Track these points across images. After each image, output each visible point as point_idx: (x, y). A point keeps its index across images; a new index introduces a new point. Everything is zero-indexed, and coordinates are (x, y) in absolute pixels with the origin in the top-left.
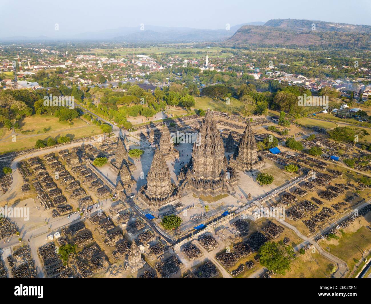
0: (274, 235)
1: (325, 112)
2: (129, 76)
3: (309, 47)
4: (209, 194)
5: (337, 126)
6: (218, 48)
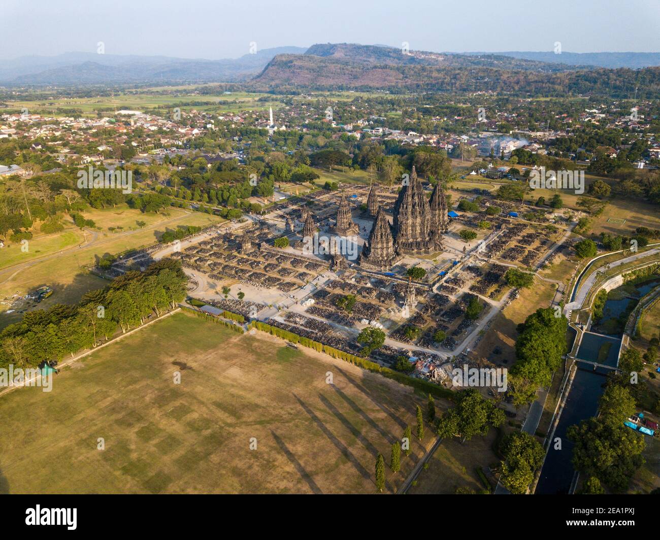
0: (504, 272)
1: (474, 173)
2: (158, 146)
3: (389, 89)
4: (424, 255)
5: (494, 187)
6: (247, 93)
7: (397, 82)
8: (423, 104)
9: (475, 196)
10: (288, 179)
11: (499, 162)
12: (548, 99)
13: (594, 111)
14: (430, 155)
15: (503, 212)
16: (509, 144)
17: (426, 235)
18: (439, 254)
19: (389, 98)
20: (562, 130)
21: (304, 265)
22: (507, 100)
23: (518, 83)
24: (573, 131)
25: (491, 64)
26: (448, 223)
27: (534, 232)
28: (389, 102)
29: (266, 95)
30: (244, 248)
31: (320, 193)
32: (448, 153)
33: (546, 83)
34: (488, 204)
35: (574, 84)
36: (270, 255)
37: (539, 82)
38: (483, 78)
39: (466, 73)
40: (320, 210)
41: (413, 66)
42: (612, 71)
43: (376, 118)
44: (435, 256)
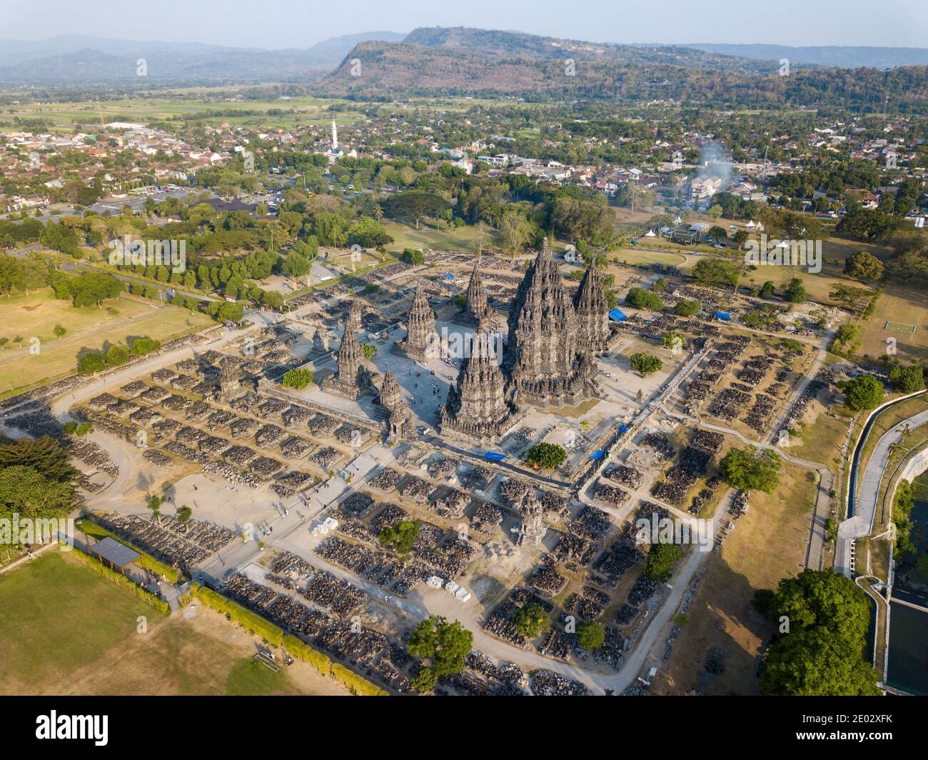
0: (715, 447)
1: (651, 234)
2: (148, 181)
3: (524, 95)
4: (564, 405)
5: (688, 261)
6: (313, 99)
7: (536, 85)
8: (572, 118)
9: (656, 277)
10: (342, 243)
11: (691, 215)
12: (757, 112)
13: (828, 130)
14: (580, 204)
15: (704, 310)
16: (705, 184)
17: (569, 367)
18: (593, 403)
19: (523, 108)
20: (784, 161)
21: (333, 430)
22: (697, 113)
23: (711, 88)
24: (802, 163)
25: (672, 60)
26: (609, 338)
27: (763, 354)
28: (522, 114)
29: (340, 102)
30: (226, 390)
31: (394, 269)
32: (610, 198)
33: (753, 89)
34: (676, 294)
35: (794, 90)
36: (273, 405)
37: (743, 87)
38: (660, 80)
39: (637, 72)
40: (387, 302)
41: (558, 61)
42: (848, 71)
43: (499, 139)
44: (584, 408)
